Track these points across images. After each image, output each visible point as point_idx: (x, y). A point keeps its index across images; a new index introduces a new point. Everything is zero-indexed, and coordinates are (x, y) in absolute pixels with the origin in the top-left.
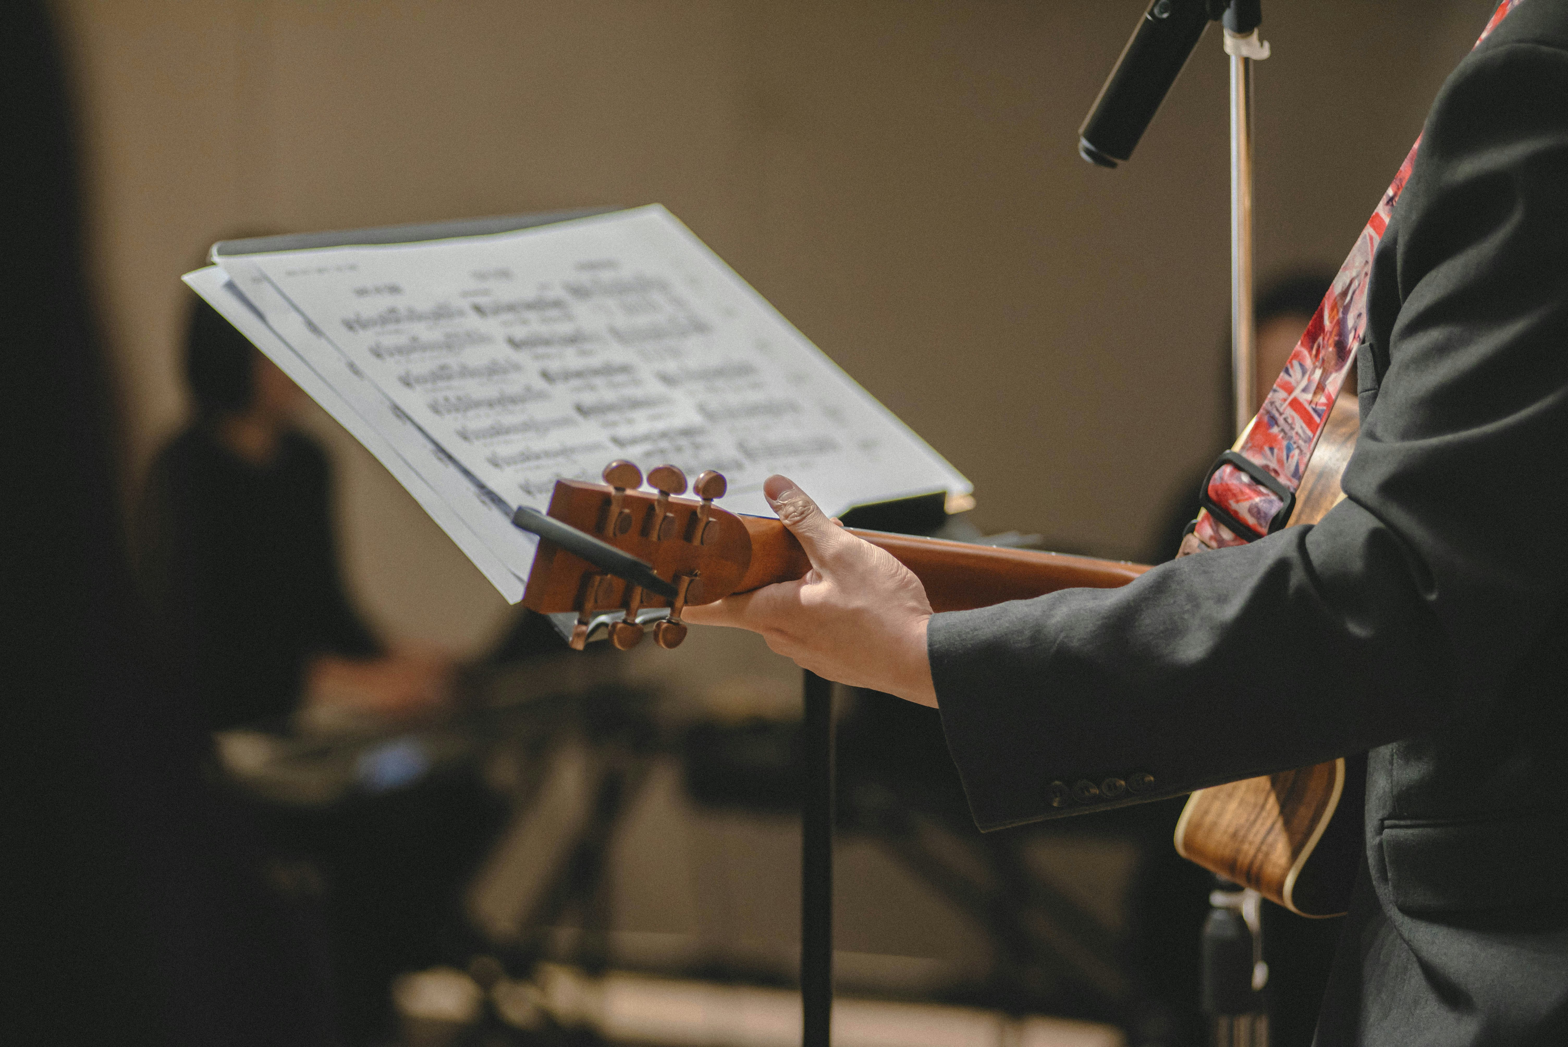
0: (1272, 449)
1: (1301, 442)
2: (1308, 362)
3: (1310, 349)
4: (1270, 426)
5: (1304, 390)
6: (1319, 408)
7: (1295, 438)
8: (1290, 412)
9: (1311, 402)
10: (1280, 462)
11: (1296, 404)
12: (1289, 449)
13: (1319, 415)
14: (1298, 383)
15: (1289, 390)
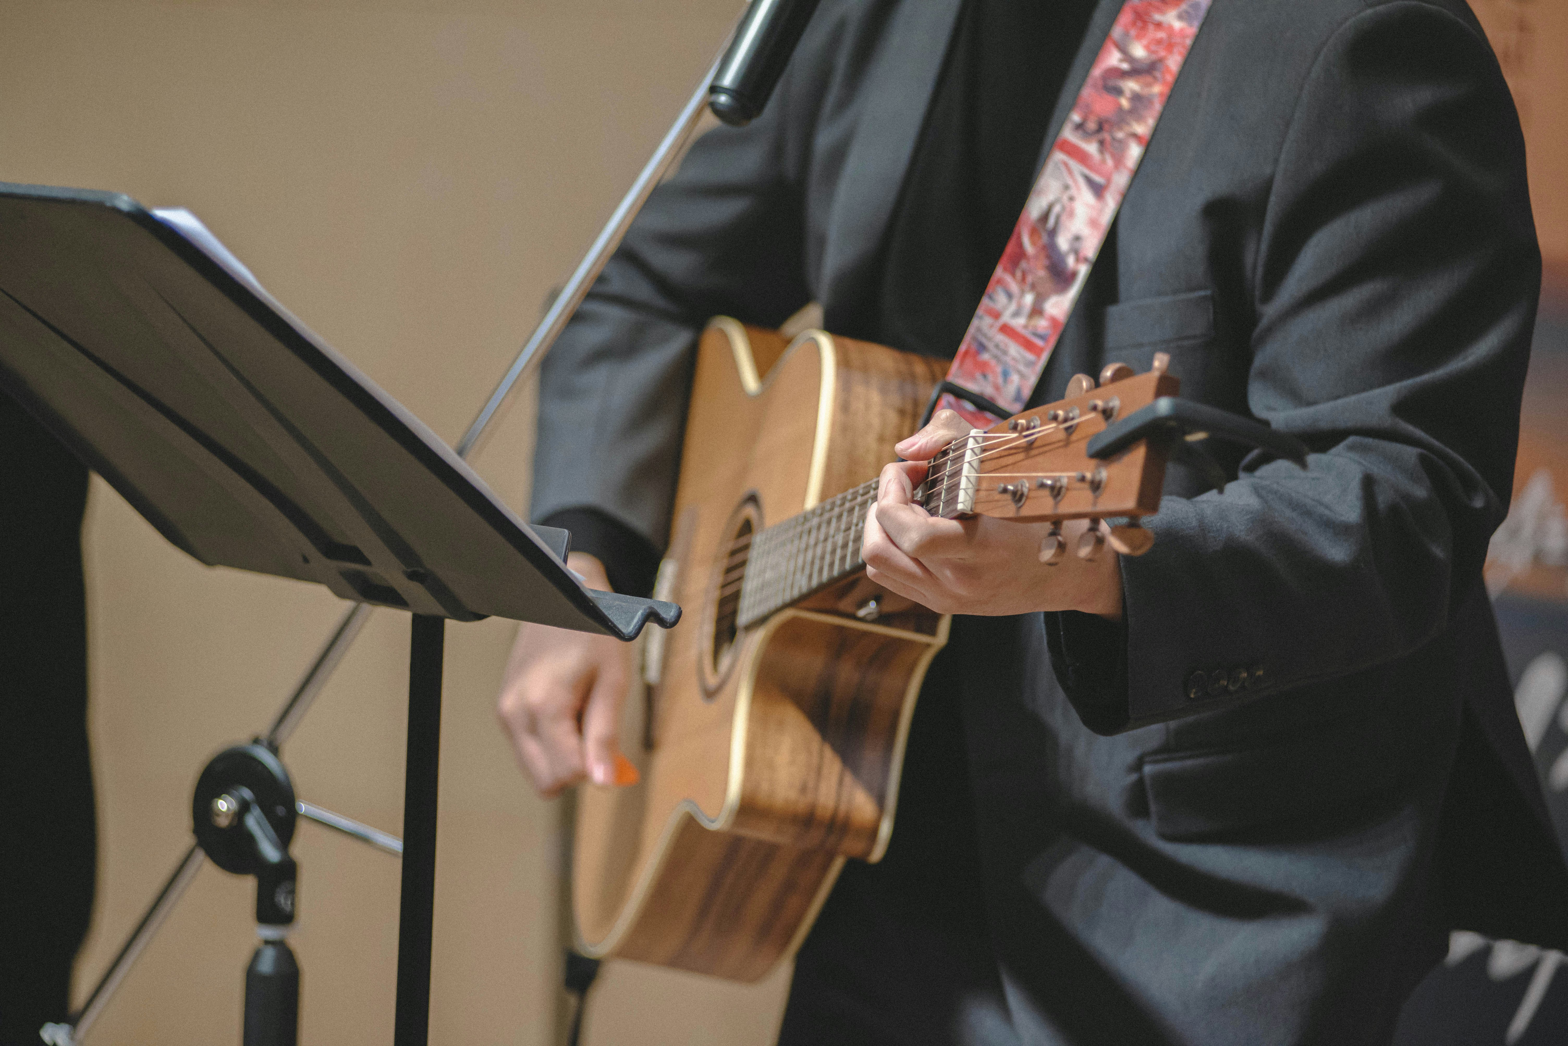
0: (985, 376)
1: (1022, 368)
2: (1014, 287)
3: (1013, 274)
4: (978, 353)
5: (1016, 314)
6: (1041, 331)
7: (1011, 363)
8: (1000, 338)
9: (1025, 327)
10: (997, 388)
11: (1006, 329)
12: (1006, 375)
13: (1041, 337)
14: (1005, 308)
15: (997, 315)
